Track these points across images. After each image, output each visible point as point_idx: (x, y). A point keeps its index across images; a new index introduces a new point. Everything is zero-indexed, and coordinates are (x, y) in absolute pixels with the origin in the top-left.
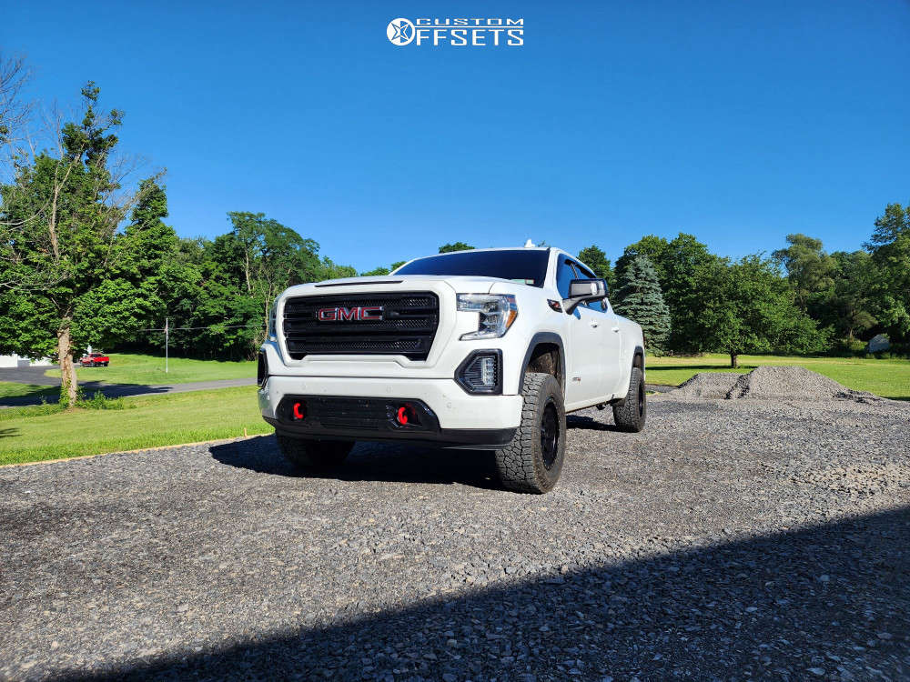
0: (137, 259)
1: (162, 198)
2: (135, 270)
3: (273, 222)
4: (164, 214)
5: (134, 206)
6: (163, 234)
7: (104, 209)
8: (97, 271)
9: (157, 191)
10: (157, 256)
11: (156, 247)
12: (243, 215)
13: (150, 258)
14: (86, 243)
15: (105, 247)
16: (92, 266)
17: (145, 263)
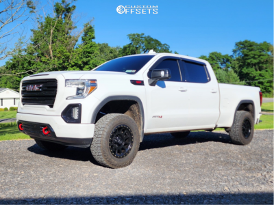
0: (81, 58)
1: (93, 31)
2: (80, 63)
3: (149, 37)
4: (93, 38)
5: (82, 35)
6: (91, 47)
7: (70, 38)
8: (66, 64)
9: (91, 28)
10: (89, 57)
11: (89, 53)
12: (134, 35)
13: (87, 57)
14: (61, 52)
15: (68, 54)
16: (64, 62)
17: (85, 60)
